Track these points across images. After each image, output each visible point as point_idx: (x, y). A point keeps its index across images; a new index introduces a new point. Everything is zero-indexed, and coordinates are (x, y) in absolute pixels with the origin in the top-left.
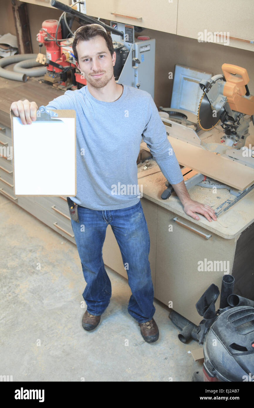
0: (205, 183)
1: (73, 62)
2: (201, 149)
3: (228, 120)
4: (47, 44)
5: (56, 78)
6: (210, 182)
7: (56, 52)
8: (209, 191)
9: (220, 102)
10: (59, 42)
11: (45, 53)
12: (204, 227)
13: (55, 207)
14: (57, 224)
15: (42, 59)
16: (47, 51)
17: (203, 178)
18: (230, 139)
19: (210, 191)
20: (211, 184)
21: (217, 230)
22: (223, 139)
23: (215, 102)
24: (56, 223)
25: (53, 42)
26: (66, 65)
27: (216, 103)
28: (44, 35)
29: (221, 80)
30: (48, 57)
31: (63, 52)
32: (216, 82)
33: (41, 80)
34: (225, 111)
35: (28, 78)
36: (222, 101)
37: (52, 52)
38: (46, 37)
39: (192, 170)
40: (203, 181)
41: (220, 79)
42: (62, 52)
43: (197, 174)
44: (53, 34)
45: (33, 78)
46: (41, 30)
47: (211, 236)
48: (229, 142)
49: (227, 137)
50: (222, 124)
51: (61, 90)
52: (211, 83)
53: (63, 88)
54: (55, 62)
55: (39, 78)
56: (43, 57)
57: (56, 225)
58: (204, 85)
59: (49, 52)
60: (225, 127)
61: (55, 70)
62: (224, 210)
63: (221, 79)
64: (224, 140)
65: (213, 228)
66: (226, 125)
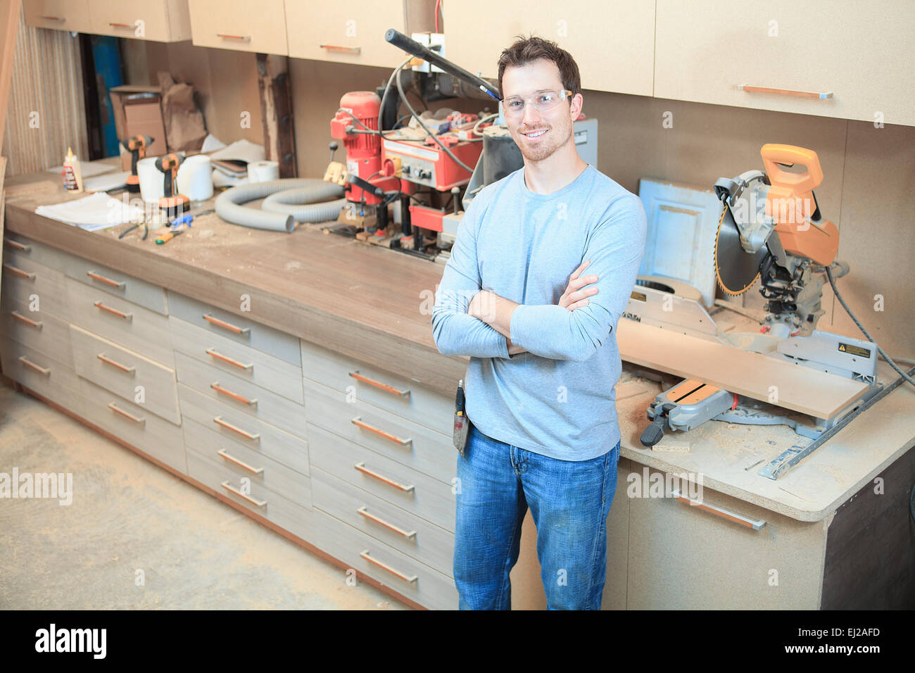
0: (737, 414)
1: (409, 176)
2: (720, 345)
3: (774, 280)
4: (351, 141)
5: (366, 216)
6: (747, 412)
7: (370, 160)
8: (747, 430)
9: (761, 229)
10: (379, 138)
11: (344, 163)
12: (748, 500)
13: (365, 510)
14: (368, 554)
15: (339, 173)
16: (347, 157)
17: (732, 403)
18: (781, 322)
19: (749, 430)
20: (749, 414)
21: (779, 503)
22: (767, 325)
23: (750, 229)
24: (367, 551)
25: (364, 135)
26: (390, 190)
27: (752, 231)
28: (347, 123)
29: (759, 181)
30: (352, 170)
31: (387, 155)
32: (750, 184)
33: (327, 228)
34: (769, 253)
35: (296, 224)
36: (764, 227)
37: (360, 159)
38: (351, 127)
39: (704, 385)
40: (731, 409)
41: (757, 180)
42: (384, 156)
43: (717, 392)
44: (366, 119)
45: (308, 225)
46: (339, 112)
47: (765, 524)
48: (780, 329)
49: (773, 320)
50: (763, 287)
51: (375, 245)
52: (740, 184)
53: (380, 241)
54: (366, 180)
55: (323, 225)
56: (342, 170)
57: (366, 556)
58: (725, 189)
59: (354, 160)
60: (768, 295)
61: (365, 199)
62: (789, 463)
63: (759, 178)
64: (767, 328)
65: (770, 500)
66: (771, 289)
